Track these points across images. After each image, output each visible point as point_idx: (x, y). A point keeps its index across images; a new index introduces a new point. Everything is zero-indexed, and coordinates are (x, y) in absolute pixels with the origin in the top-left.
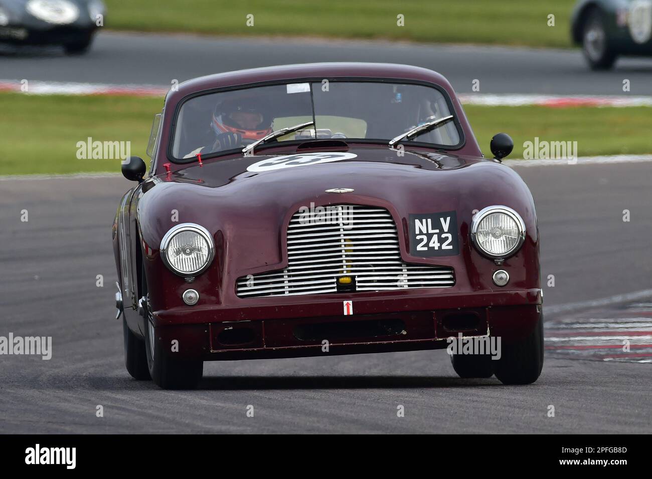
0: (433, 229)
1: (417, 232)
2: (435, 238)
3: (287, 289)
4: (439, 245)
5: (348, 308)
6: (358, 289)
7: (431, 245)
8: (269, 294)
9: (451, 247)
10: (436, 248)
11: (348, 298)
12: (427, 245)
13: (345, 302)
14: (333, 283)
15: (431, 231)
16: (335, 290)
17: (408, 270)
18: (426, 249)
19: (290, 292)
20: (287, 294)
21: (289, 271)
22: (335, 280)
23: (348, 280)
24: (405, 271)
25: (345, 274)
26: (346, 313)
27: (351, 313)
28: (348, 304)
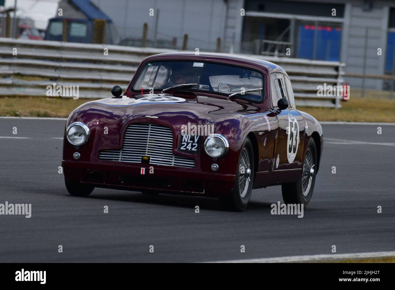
0: (190, 140)
1: (183, 141)
2: (190, 145)
3: (120, 158)
4: (191, 148)
5: (143, 171)
6: (150, 163)
7: (187, 147)
8: (112, 159)
9: (196, 150)
10: (189, 149)
11: (143, 167)
12: (185, 147)
13: (142, 168)
14: (140, 159)
15: (189, 141)
16: (140, 162)
17: (175, 158)
18: (185, 149)
19: (121, 160)
20: (120, 161)
21: (123, 150)
22: (141, 157)
23: (146, 158)
24: (173, 158)
25: (146, 155)
26: (141, 173)
27: (144, 174)
28: (143, 169)
